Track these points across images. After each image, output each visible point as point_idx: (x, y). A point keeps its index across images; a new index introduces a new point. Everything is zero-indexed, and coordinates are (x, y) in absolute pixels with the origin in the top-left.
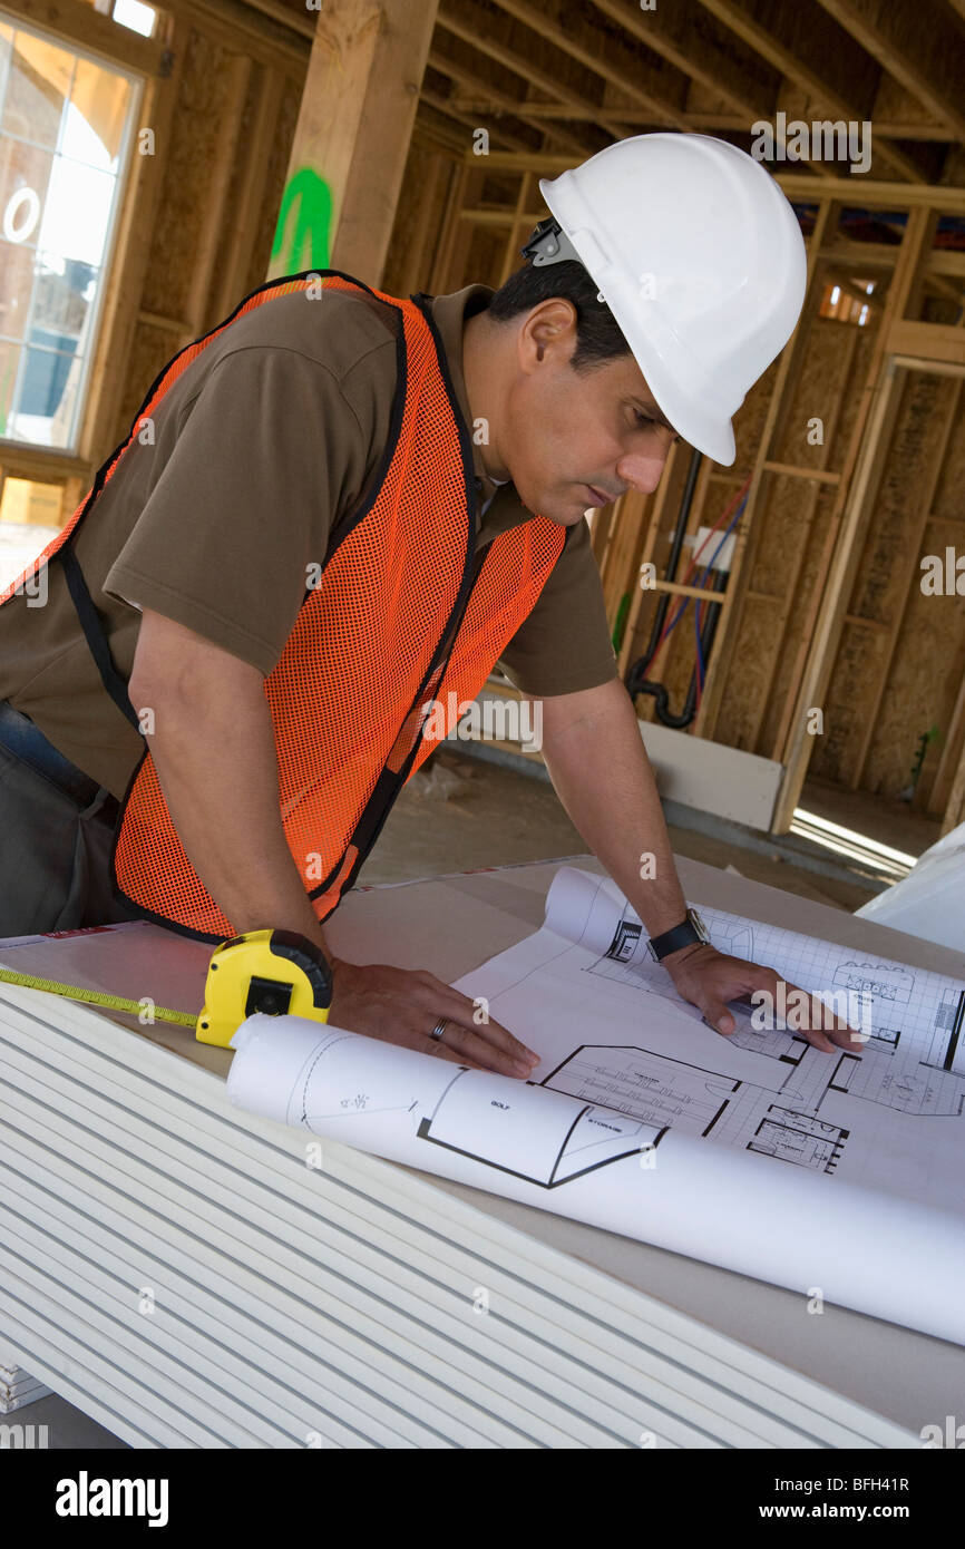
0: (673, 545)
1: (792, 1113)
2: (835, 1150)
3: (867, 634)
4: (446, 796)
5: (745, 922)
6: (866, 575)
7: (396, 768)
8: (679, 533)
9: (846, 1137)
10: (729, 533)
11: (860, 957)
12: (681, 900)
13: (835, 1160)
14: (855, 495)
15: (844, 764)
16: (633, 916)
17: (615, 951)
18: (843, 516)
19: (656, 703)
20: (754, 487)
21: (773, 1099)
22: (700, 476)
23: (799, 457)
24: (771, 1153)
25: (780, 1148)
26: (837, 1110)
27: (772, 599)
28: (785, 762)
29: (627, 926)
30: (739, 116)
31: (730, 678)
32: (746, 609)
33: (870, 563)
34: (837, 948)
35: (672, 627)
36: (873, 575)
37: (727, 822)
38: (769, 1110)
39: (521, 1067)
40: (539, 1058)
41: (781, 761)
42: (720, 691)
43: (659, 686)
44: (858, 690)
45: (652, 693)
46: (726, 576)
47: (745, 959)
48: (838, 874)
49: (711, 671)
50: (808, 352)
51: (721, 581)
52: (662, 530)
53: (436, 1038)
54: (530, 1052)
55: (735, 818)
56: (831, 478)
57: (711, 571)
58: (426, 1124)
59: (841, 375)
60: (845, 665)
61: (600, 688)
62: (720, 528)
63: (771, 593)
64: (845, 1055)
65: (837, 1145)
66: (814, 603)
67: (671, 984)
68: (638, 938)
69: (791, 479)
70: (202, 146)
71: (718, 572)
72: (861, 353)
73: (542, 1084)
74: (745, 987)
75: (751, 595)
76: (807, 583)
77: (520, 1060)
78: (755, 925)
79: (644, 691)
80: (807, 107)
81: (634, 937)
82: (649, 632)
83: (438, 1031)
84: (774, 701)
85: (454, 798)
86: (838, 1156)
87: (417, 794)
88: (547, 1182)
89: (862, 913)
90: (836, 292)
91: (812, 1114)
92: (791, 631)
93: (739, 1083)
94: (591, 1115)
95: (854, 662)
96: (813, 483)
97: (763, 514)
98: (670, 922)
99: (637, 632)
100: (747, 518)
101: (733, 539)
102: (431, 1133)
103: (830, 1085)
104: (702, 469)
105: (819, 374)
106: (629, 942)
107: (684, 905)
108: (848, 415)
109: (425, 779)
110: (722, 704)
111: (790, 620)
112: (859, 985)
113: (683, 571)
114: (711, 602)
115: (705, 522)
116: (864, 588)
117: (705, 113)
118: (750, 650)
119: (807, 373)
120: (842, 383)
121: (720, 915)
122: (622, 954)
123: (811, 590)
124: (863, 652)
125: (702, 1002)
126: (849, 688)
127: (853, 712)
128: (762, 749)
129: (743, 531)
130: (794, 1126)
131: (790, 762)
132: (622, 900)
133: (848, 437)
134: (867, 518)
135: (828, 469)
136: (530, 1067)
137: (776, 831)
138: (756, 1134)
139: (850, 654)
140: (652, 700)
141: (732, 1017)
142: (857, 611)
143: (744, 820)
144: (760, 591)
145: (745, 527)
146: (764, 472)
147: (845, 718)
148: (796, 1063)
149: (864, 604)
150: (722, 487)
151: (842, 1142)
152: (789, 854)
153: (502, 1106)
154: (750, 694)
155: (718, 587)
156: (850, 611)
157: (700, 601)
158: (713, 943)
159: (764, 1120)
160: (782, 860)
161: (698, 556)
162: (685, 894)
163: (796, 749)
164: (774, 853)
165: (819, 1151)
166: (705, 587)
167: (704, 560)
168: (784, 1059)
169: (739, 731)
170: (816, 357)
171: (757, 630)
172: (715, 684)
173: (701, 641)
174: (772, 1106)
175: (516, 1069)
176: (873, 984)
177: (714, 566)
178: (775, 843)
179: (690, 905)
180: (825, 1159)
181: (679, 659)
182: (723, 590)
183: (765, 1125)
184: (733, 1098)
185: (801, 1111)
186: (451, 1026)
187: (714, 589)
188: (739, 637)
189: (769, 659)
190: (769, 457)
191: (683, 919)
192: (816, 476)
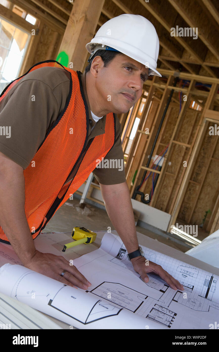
0: (149, 159)
1: (161, 307)
2: (172, 319)
3: (195, 185)
4: (87, 215)
5: (154, 251)
6: (195, 171)
7: (60, 197)
8: (151, 156)
9: (176, 316)
10: (162, 157)
11: (185, 264)
12: (137, 244)
13: (172, 322)
14: (194, 151)
15: (186, 217)
16: (124, 247)
17: (118, 256)
18: (191, 155)
19: (141, 197)
20: (170, 147)
21: (156, 302)
22: (157, 143)
23: (181, 141)
24: (154, 318)
25: (157, 317)
26: (174, 307)
27: (172, 175)
28: (172, 214)
29: (122, 250)
30: (174, 57)
31: (160, 193)
32: (165, 177)
33: (197, 168)
34: (179, 261)
35: (147, 178)
36: (197, 171)
37: (156, 228)
38: (155, 305)
39: (85, 286)
40: (91, 284)
41: (171, 214)
42: (157, 195)
43: (142, 193)
44: (191, 199)
45: (141, 194)
46: (161, 167)
47: (153, 262)
48: (182, 244)
49: (155, 190)
50: (185, 116)
51: (160, 168)
52: (146, 155)
53: (62, 276)
54: (89, 282)
55: (158, 227)
56: (189, 146)
57: (157, 166)
58: (51, 301)
59: (193, 122)
60: (188, 192)
61: (120, 184)
62: (160, 156)
63: (172, 173)
64: (178, 291)
65: (173, 318)
66: (182, 176)
67: (133, 267)
68: (125, 253)
69: (179, 145)
70: (44, 52)
71: (159, 166)
72: (198, 117)
73: (91, 292)
74: (153, 270)
75: (167, 173)
76: (181, 171)
77: (86, 284)
78: (157, 253)
79: (139, 194)
80: (190, 57)
81: (124, 253)
82: (141, 180)
83: (63, 274)
84: (170, 199)
85: (89, 216)
86: (173, 321)
87: (80, 214)
88: (84, 322)
89: (187, 253)
90: (194, 103)
91: (167, 307)
92: (176, 183)
93: (147, 297)
94: (100, 303)
95: (191, 192)
96: (184, 147)
97: (171, 154)
98: (134, 250)
99: (138, 179)
100: (167, 154)
101: (163, 158)
102: (52, 304)
103: (173, 300)
104: (157, 142)
105: (188, 122)
106: (123, 254)
107: (138, 245)
108: (194, 132)
109: (82, 210)
110: (158, 199)
111: (176, 180)
112: (184, 272)
113: (151, 165)
114: (157, 174)
115: (157, 154)
116: (195, 174)
117: (165, 56)
118: (166, 187)
119: (185, 121)
120: (193, 124)
121: (148, 249)
122: (120, 257)
123: (181, 173)
124: (193, 190)
125: (140, 273)
126: (189, 198)
127: (190, 204)
128: (167, 211)
129: (166, 157)
130: (161, 311)
131: (173, 214)
132: (122, 243)
133: (193, 137)
134: (197, 156)
135: (188, 144)
136: (88, 287)
137: (168, 232)
138: (150, 312)
139: (190, 190)
140: (140, 196)
141: (148, 278)
142: (193, 179)
143: (160, 228)
144: (169, 172)
145: (167, 156)
146: (173, 143)
147: (188, 205)
148: (164, 292)
149: (194, 178)
150: (162, 146)
151: (175, 317)
152: (171, 238)
153: (74, 298)
154: (165, 197)
155: (159, 169)
156: (191, 179)
157: (155, 173)
158: (145, 257)
159: (153, 308)
160: (169, 239)
161: (155, 162)
162: (139, 242)
163: (175, 212)
164: (167, 237)
165: (168, 319)
166: (156, 169)
167: (156, 163)
168: (161, 291)
169: (161, 206)
170: (187, 117)
171: (168, 182)
172: (156, 194)
173: (154, 183)
174: (156, 304)
175: (83, 286)
176: (187, 272)
177: (158, 165)
178: (168, 235)
179: (140, 246)
180: (169, 321)
181: (148, 187)
182: (160, 170)
183: (153, 310)
184: (145, 301)
185: (164, 306)
186: (67, 273)
187: (158, 170)
188: (163, 183)
189: (170, 189)
190: (174, 139)
191: (137, 249)
192: (185, 145)
